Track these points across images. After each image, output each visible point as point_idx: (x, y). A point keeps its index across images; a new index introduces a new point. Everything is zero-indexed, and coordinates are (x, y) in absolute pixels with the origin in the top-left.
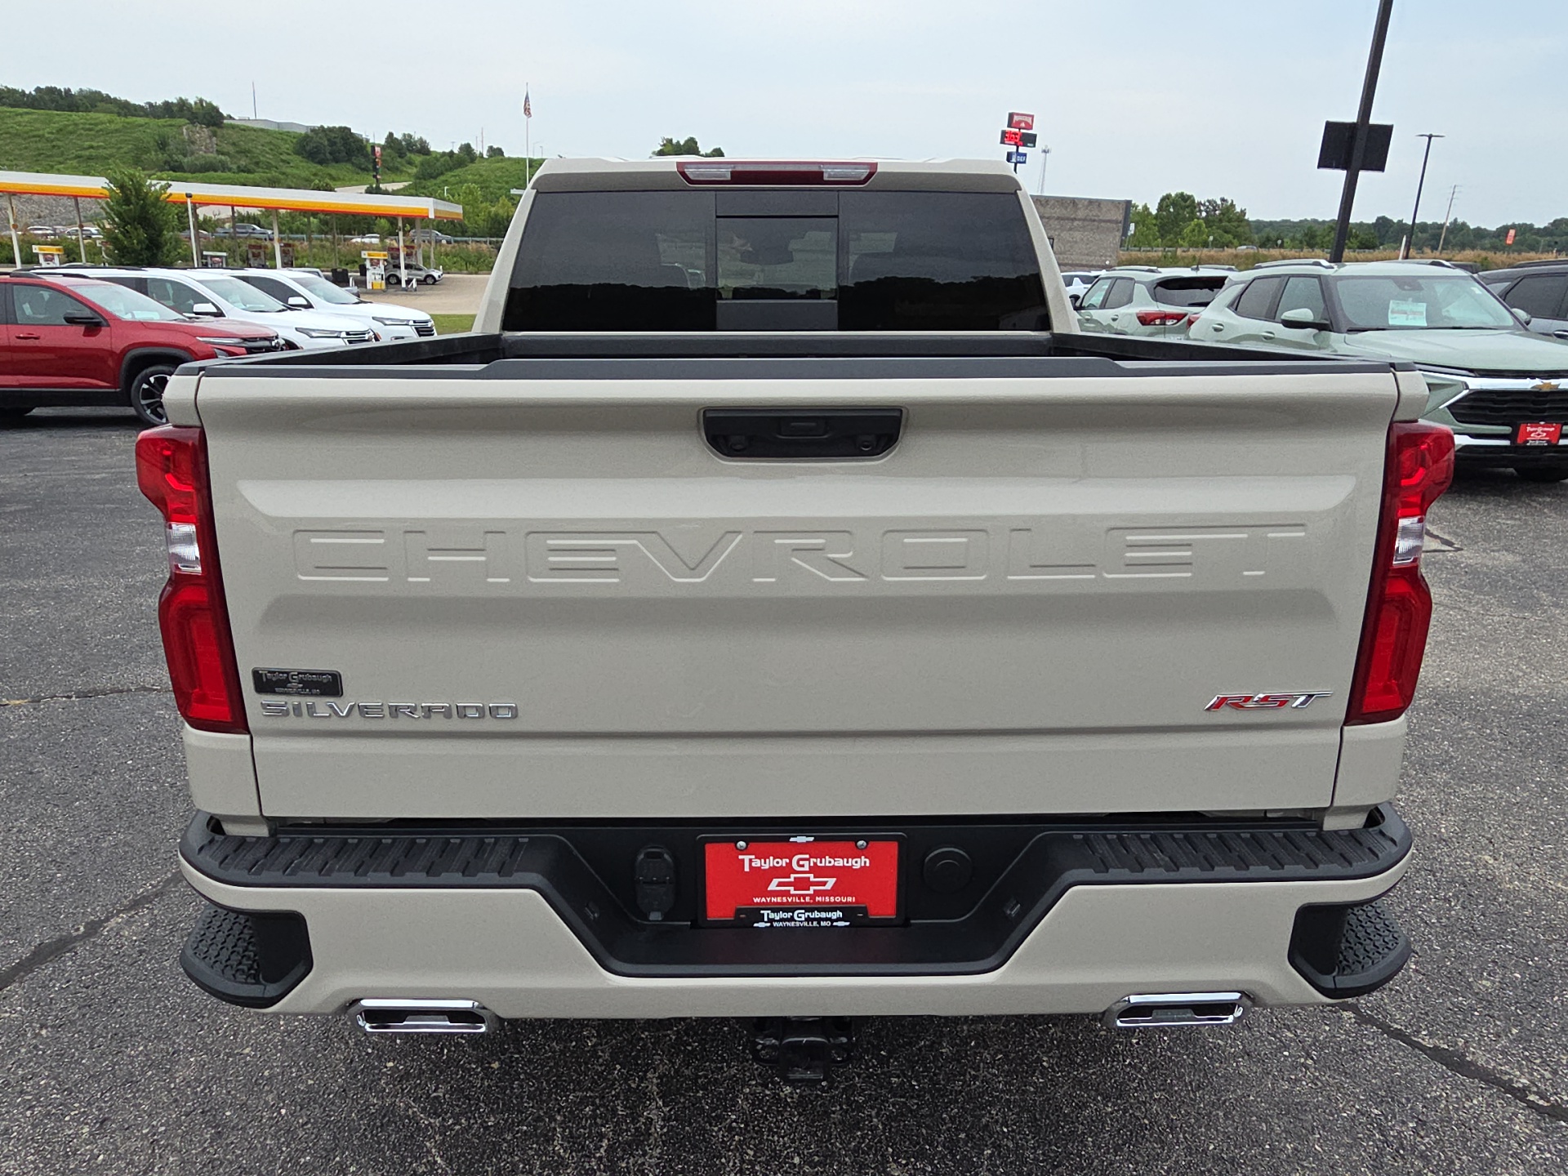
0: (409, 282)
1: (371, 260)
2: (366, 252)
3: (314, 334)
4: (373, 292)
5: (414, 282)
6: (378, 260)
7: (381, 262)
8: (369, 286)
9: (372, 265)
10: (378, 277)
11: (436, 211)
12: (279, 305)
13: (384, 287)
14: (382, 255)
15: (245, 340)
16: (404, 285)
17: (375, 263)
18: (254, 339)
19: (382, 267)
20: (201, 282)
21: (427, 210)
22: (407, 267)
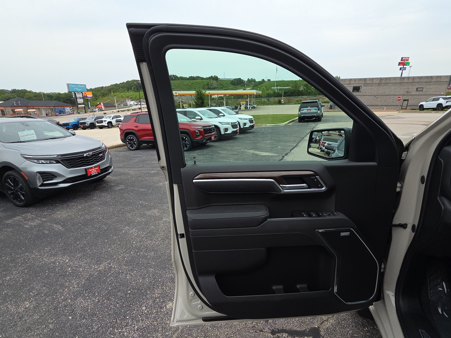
0: (249, 108)
1: (242, 104)
2: (241, 102)
3: (223, 124)
4: (242, 110)
5: (251, 108)
6: (244, 104)
8: (242, 109)
10: (243, 107)
11: (256, 93)
12: (216, 116)
13: (244, 109)
14: (244, 103)
15: (203, 127)
16: (248, 109)
17: (243, 104)
18: (206, 127)
19: (244, 105)
20: (198, 111)
21: (254, 93)
22: (249, 105)
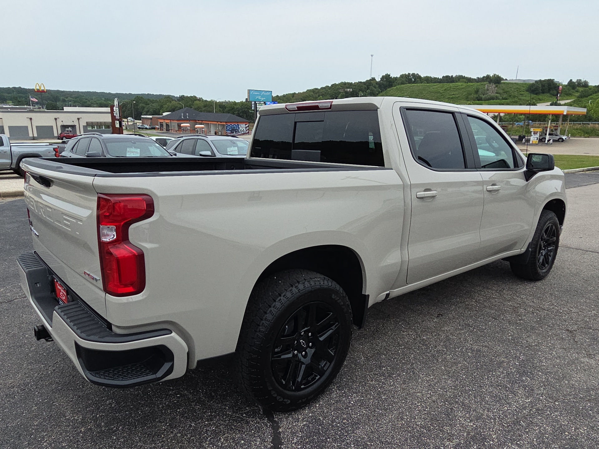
0: (549, 141)
1: (534, 132)
2: (533, 129)
4: (532, 145)
5: (551, 141)
6: (537, 132)
7: (538, 133)
8: (531, 142)
9: (534, 134)
10: (535, 139)
11: (567, 111)
13: (537, 142)
14: (539, 130)
16: (546, 142)
17: (535, 133)
19: (538, 134)
21: (564, 111)
22: (550, 134)
